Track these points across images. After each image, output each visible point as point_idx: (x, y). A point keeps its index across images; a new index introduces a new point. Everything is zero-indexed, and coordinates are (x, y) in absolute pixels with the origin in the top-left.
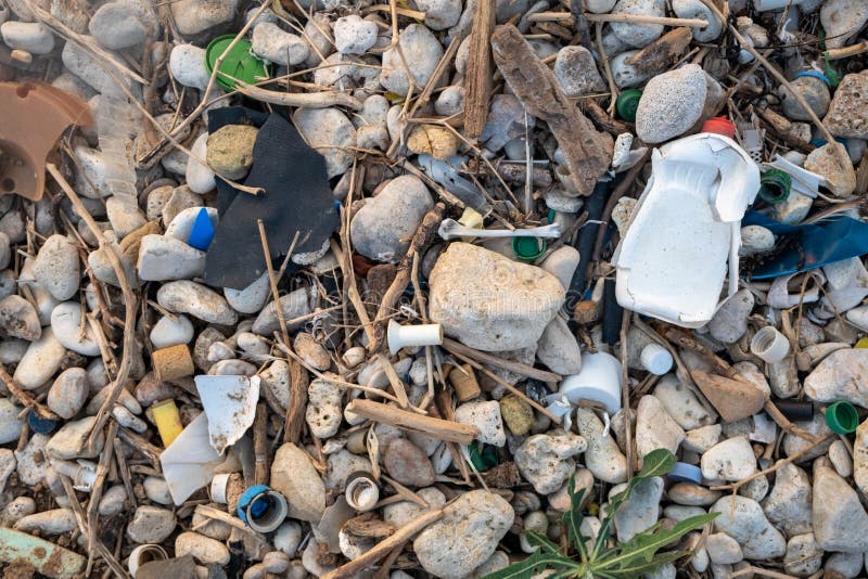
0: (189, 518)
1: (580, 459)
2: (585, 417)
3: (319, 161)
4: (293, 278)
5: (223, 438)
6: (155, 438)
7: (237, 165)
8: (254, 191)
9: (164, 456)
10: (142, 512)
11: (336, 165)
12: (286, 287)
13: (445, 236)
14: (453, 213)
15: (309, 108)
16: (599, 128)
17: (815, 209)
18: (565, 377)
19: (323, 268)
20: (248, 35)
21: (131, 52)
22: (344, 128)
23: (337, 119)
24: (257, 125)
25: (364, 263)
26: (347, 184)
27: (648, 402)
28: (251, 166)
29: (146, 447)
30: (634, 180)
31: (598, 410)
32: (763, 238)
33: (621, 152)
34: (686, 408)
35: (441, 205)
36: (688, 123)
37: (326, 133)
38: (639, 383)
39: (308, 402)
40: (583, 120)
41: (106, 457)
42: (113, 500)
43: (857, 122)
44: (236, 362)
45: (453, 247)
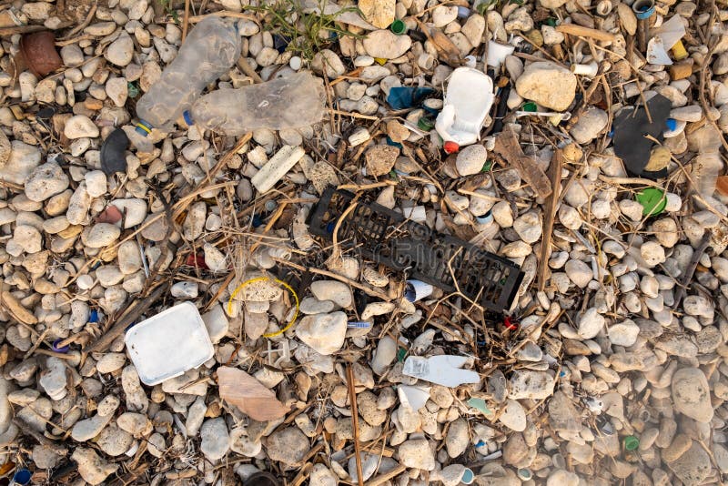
0: (670, 10)
1: (506, 20)
2: (504, 38)
3: (618, 154)
4: (633, 100)
5: (656, 42)
6: (685, 42)
7: (658, 150)
8: (649, 137)
9: (683, 34)
10: (690, 15)
11: (610, 151)
12: (636, 98)
13: (567, 113)
14: (564, 123)
15: (622, 177)
16: (500, 154)
17: (405, 116)
18: (513, 54)
19: (619, 105)
20: (643, 217)
21: (697, 209)
22: (607, 166)
23: (610, 171)
24: (645, 171)
25: (602, 106)
26: (606, 143)
27: (476, 44)
28: (651, 149)
29: (691, 39)
30: (485, 132)
31: (498, 41)
32: (431, 103)
33: (492, 142)
34: (460, 41)
35: (568, 127)
36: (464, 151)
37: (614, 165)
38: (481, 50)
39: (626, 48)
40: (508, 158)
41: (709, 36)
42: (704, 18)
43: (387, 150)
44: (654, 70)
45: (565, 108)
